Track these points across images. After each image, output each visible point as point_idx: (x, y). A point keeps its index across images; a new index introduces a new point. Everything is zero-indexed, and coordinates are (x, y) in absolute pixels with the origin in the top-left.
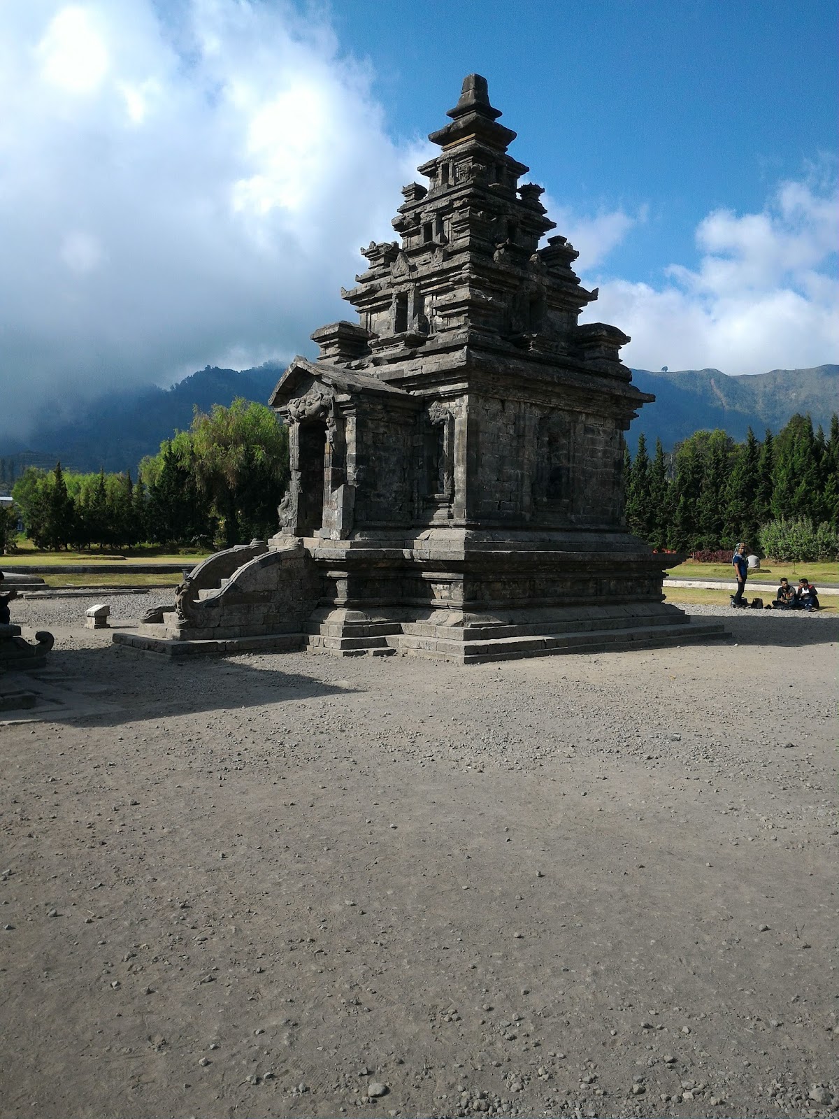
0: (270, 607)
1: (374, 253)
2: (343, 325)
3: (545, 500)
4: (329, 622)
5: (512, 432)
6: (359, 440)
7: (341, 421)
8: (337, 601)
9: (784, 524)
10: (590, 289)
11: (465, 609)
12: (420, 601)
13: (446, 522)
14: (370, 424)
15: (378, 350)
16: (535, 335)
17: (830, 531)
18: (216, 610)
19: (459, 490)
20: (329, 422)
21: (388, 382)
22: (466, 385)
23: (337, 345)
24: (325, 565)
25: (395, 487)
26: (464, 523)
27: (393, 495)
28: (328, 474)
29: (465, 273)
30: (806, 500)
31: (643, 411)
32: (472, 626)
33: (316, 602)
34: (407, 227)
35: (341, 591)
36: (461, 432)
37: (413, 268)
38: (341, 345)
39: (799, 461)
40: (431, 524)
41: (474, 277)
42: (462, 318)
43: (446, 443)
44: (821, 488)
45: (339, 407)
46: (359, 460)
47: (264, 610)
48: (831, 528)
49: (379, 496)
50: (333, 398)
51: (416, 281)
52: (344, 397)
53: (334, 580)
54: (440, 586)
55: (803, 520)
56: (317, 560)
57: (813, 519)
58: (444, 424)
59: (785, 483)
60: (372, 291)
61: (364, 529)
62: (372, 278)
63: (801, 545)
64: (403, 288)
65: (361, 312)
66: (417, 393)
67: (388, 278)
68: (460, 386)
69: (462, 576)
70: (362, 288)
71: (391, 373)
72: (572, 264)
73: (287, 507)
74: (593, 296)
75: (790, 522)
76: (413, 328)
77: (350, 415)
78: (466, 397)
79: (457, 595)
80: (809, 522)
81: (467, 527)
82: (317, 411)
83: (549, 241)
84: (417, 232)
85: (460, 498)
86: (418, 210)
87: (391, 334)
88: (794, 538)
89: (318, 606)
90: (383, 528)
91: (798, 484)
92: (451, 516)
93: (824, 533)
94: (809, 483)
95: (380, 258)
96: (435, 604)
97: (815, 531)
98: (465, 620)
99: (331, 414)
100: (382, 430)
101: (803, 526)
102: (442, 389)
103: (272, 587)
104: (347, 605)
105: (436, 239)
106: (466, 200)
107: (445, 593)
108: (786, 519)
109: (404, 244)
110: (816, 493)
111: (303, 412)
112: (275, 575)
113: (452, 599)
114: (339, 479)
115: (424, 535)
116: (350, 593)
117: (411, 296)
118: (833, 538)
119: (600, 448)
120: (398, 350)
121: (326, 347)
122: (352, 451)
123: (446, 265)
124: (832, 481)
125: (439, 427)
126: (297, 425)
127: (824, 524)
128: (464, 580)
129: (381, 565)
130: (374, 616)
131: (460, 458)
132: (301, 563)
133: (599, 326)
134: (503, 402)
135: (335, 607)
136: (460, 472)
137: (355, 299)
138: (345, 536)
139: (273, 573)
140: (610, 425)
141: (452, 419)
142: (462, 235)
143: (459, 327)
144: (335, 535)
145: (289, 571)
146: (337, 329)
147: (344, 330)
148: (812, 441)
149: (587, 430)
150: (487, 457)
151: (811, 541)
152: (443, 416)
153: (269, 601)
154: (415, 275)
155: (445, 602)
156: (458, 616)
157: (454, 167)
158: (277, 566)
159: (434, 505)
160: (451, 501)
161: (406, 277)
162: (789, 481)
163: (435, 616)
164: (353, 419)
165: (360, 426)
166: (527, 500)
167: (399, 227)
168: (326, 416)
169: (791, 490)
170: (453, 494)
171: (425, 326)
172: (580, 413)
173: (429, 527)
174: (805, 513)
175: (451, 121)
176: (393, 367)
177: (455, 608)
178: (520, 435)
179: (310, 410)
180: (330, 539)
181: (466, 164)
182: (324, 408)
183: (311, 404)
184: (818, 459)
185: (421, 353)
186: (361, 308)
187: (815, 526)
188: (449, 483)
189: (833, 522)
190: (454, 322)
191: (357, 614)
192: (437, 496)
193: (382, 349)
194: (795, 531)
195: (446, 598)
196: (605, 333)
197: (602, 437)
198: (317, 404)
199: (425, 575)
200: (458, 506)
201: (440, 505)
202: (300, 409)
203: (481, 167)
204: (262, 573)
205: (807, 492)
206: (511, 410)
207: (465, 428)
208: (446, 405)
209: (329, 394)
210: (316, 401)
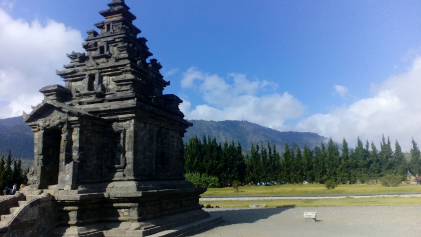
0: (34, 229)
1: (73, 56)
2: (59, 86)
3: (160, 166)
4: (67, 235)
5: (148, 136)
6: (81, 140)
7: (70, 130)
8: (70, 222)
9: (190, 175)
10: (167, 81)
11: (139, 221)
12: (112, 219)
13: (122, 178)
14: (85, 132)
15: (80, 98)
16: (154, 96)
17: (206, 176)
18: (6, 234)
19: (129, 163)
20: (64, 130)
21: (89, 112)
22: (134, 115)
23: (55, 95)
24: (64, 203)
25: (94, 162)
26: (133, 178)
27: (94, 166)
28: (62, 156)
29: (128, 68)
30: (197, 165)
31: (189, 129)
32: (145, 229)
33: (56, 224)
34: (90, 47)
35: (72, 217)
36: (130, 136)
37: (97, 64)
38: (57, 95)
39: (194, 151)
40: (114, 179)
41: (133, 70)
42: (129, 87)
43: (122, 141)
44: (202, 161)
45: (70, 123)
46: (81, 149)
47: (31, 231)
48: (206, 175)
49: (88, 167)
50: (67, 119)
51: (99, 69)
52: (74, 118)
53: (68, 211)
54: (123, 210)
55: (196, 173)
56: (59, 201)
57: (200, 173)
58: (121, 132)
59: (190, 159)
60: (74, 72)
61: (82, 184)
62: (73, 67)
63: (197, 182)
64: (93, 72)
65: (66, 81)
66: (106, 118)
67: (84, 67)
68: (130, 115)
69: (137, 204)
70: (69, 71)
71: (92, 109)
72: (160, 70)
73: (33, 174)
74: (168, 83)
75: (192, 173)
76: (98, 89)
77: (75, 127)
78: (133, 121)
79: (134, 214)
80: (198, 174)
81: (134, 180)
82: (58, 125)
83: (151, 60)
84: (95, 50)
85: (130, 166)
86: (97, 41)
87: (86, 91)
88: (194, 180)
89: (57, 226)
90: (90, 183)
91: (194, 159)
92: (124, 176)
93: (204, 177)
94: (198, 159)
95: (77, 58)
96: (121, 219)
97: (201, 177)
98: (141, 226)
99: (65, 126)
100: (89, 135)
101: (197, 175)
102: (120, 116)
103: (35, 218)
104: (77, 225)
105: (106, 53)
106: (122, 39)
107: (126, 214)
108: (191, 173)
109: (87, 54)
110: (200, 163)
111: (48, 125)
112: (37, 211)
113: (131, 216)
114: (69, 159)
115: (110, 185)
116: (79, 218)
117: (97, 76)
118: (207, 179)
119: (175, 144)
120: (93, 98)
121: (48, 96)
122: (76, 144)
123: (117, 64)
124: (205, 158)
125: (118, 133)
126: (42, 132)
127: (204, 174)
128: (138, 207)
129: (93, 202)
130: (90, 229)
131: (130, 147)
132: (49, 204)
133: (172, 96)
134: (145, 123)
135: (69, 226)
136: (129, 155)
137: (63, 75)
138: (74, 187)
139: (36, 210)
140: (178, 135)
141: (125, 131)
142: (122, 52)
143: (127, 90)
144: (68, 187)
145: (43, 209)
146: (56, 88)
147: (60, 88)
148: (198, 144)
149: (172, 137)
150: (140, 148)
151: (200, 180)
152: (120, 129)
153: (33, 226)
154: (99, 67)
155: (127, 218)
156: (137, 225)
157: (113, 26)
158: (38, 206)
159: (115, 170)
160: (124, 167)
161: (95, 67)
162: (191, 159)
163: (123, 226)
164: (77, 129)
165: (81, 133)
166: (154, 166)
167: (86, 47)
168: (62, 127)
169: (192, 162)
170: (125, 165)
171: (104, 89)
172: (170, 129)
173: (112, 181)
174: (197, 170)
175: (108, 8)
176: (92, 106)
177: (133, 221)
178: (151, 138)
179: (53, 124)
180: (63, 190)
181: (120, 25)
182: (62, 124)
183: (54, 121)
184: (200, 150)
185: (107, 100)
186: (66, 79)
187: (201, 175)
188: (124, 160)
189: (207, 173)
190: (124, 88)
191: (82, 229)
192: (116, 166)
193: (82, 98)
194: (194, 177)
195: (126, 216)
196: (176, 98)
197: (176, 140)
198: (57, 122)
199: (115, 205)
200: (128, 170)
201: (118, 170)
202: (47, 123)
203: (127, 27)
204: (30, 211)
205: (198, 162)
206: (148, 127)
207: (132, 134)
208: (121, 124)
209: (64, 117)
210: (57, 120)
